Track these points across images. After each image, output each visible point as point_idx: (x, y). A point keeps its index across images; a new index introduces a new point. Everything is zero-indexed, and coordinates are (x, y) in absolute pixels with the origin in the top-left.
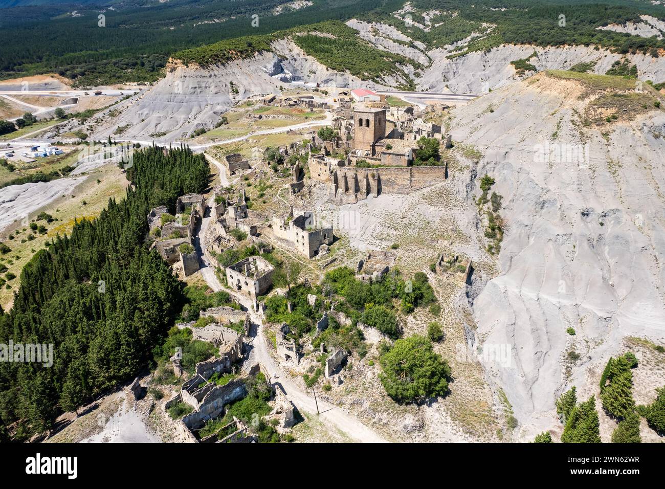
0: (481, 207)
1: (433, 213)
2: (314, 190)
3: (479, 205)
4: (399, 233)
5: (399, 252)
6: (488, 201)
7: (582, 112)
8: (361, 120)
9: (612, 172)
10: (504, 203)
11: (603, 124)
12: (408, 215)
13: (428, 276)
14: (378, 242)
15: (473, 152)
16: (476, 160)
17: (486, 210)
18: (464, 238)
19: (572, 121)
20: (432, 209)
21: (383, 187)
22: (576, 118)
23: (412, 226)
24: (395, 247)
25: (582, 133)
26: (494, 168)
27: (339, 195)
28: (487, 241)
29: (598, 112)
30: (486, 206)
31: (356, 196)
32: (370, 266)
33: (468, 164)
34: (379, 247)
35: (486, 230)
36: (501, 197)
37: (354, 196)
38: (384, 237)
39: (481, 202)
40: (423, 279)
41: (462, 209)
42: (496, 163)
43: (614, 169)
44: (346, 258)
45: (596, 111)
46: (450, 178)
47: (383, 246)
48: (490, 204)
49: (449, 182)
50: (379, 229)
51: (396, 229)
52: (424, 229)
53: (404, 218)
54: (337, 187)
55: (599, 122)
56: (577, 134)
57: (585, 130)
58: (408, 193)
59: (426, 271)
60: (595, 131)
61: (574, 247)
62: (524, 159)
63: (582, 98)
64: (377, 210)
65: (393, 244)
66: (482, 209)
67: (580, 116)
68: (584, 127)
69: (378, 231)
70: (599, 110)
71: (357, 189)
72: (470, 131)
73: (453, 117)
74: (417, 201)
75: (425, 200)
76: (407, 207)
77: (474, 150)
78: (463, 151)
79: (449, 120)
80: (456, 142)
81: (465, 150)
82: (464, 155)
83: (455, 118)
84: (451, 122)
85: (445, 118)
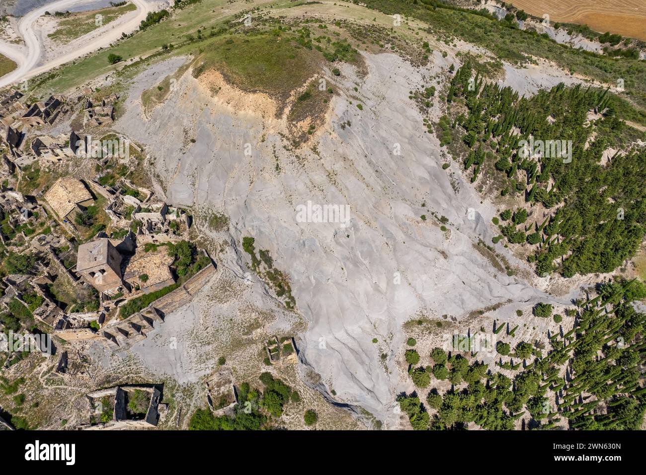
0: (258, 271)
1: (228, 308)
2: (85, 352)
3: (255, 270)
4: (215, 345)
5: (229, 364)
6: (260, 261)
7: (286, 132)
8: (92, 273)
9: (334, 182)
10: (273, 255)
11: (308, 139)
12: (209, 324)
13: (269, 371)
14: (203, 365)
15: (216, 217)
16: (226, 228)
17: (264, 271)
18: (269, 316)
19: (285, 147)
20: (225, 306)
21: (163, 311)
22: (286, 142)
23: (220, 331)
24: (222, 361)
25: (297, 156)
26: (244, 223)
27: (122, 342)
28: (283, 300)
29: (299, 127)
30: (261, 267)
31: (142, 334)
32: (216, 394)
33: (224, 239)
34: (207, 370)
35: (275, 289)
36: (268, 251)
37: (141, 336)
38: (204, 357)
39: (255, 266)
40: (266, 377)
41: (250, 289)
42: (243, 219)
43: (333, 179)
44: (188, 400)
45: (296, 127)
46: (219, 264)
47: (211, 366)
48: (263, 263)
49: (222, 271)
50: (193, 352)
51: (209, 344)
52: (232, 328)
53: (207, 328)
54: (115, 340)
55: (304, 138)
56: (294, 159)
57: (298, 151)
58: (191, 301)
59: (264, 369)
60: (305, 149)
61: (342, 269)
62: (267, 206)
63: (278, 115)
65: (217, 359)
66: (260, 273)
67: (288, 139)
68: (296, 149)
69: (193, 355)
70: (299, 125)
71: (138, 328)
72: (190, 183)
73: (152, 159)
74: (207, 306)
75: (214, 301)
76: (202, 316)
77: (215, 213)
78: (206, 220)
79: (151, 166)
80: (188, 207)
81: (208, 218)
82: (212, 228)
83: (155, 159)
84: (157, 170)
85: (145, 165)
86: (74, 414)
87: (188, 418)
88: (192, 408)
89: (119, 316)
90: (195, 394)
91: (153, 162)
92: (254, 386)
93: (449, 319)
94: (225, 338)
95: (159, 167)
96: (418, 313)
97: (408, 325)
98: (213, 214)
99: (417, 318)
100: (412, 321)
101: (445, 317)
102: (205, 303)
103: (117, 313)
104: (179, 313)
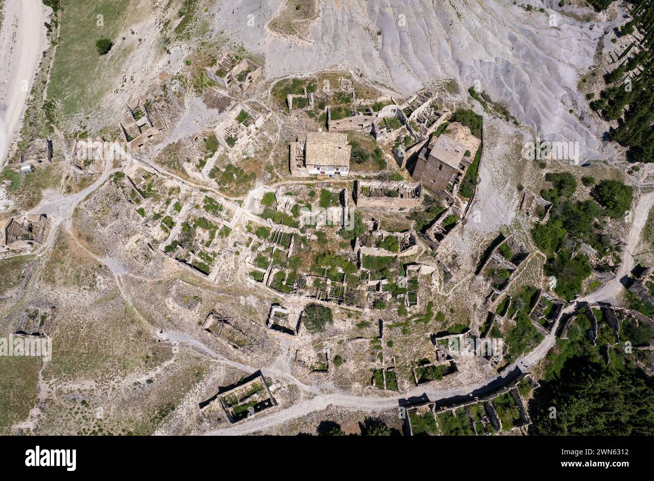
1: (500, 147)
3: (487, 111)
4: (509, 180)
5: (525, 186)
6: (486, 103)
10: (488, 93)
12: (498, 168)
14: (513, 200)
15: (448, 84)
17: (491, 108)
20: (498, 147)
24: (520, 188)
30: (488, 106)
33: (466, 96)
34: (516, 201)
36: (484, 91)
38: (510, 194)
39: (486, 108)
40: (548, 177)
47: (517, 197)
50: (502, 196)
51: (506, 182)
52: (509, 160)
59: (543, 173)
66: (490, 111)
72: (406, 70)
73: (357, 72)
75: (492, 148)
77: (444, 81)
78: (444, 91)
79: (363, 78)
80: (422, 90)
81: (444, 89)
82: (453, 94)
83: (359, 70)
84: (370, 78)
85: (357, 80)
86: (476, 296)
87: (530, 241)
88: (527, 233)
89: (462, 200)
90: (521, 223)
91: (360, 74)
92: (546, 189)
93: (593, 69)
94: (511, 171)
95: (370, 74)
96: (578, 76)
97: (580, 87)
98: (444, 83)
99: (579, 79)
100: (580, 83)
101: (590, 68)
103: (460, 200)
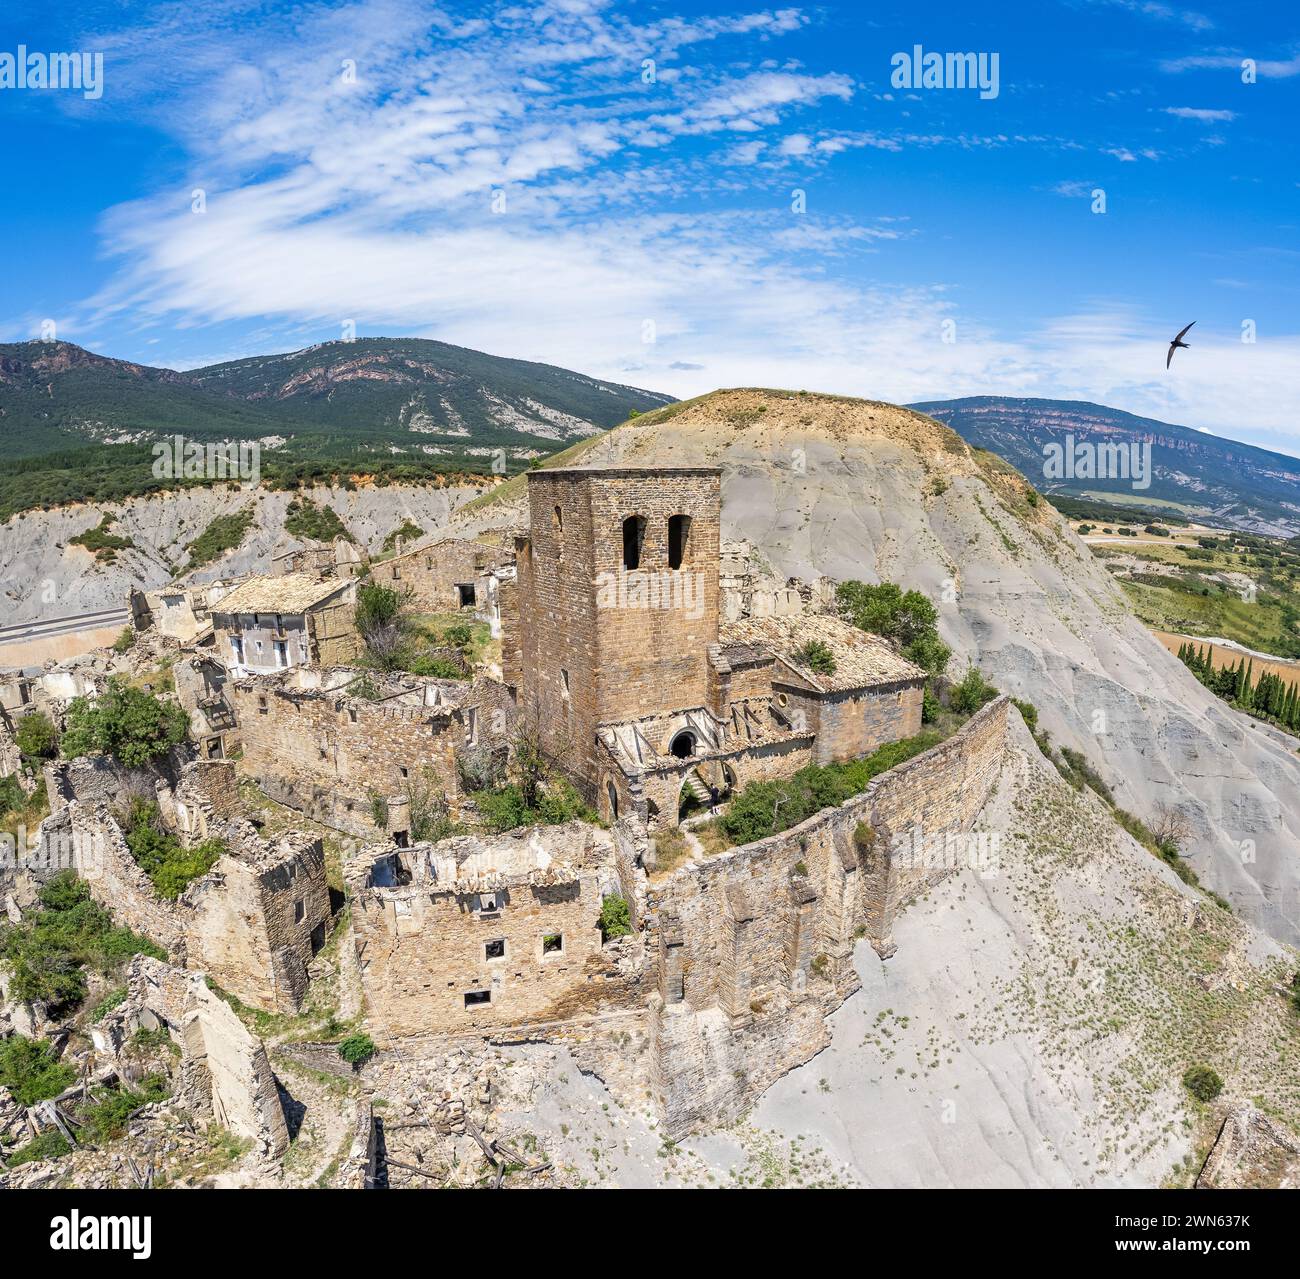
8: (633, 530)
24: (1203, 1086)
38: (1132, 1084)
50: (1075, 1075)
51: (1116, 1027)
53: (1074, 964)
64: (965, 1005)
69: (1085, 1085)
74: (1031, 874)
75: (1050, 858)
76: (1034, 917)
94: (1152, 997)
102: (1020, 868)
104: (943, 908)
